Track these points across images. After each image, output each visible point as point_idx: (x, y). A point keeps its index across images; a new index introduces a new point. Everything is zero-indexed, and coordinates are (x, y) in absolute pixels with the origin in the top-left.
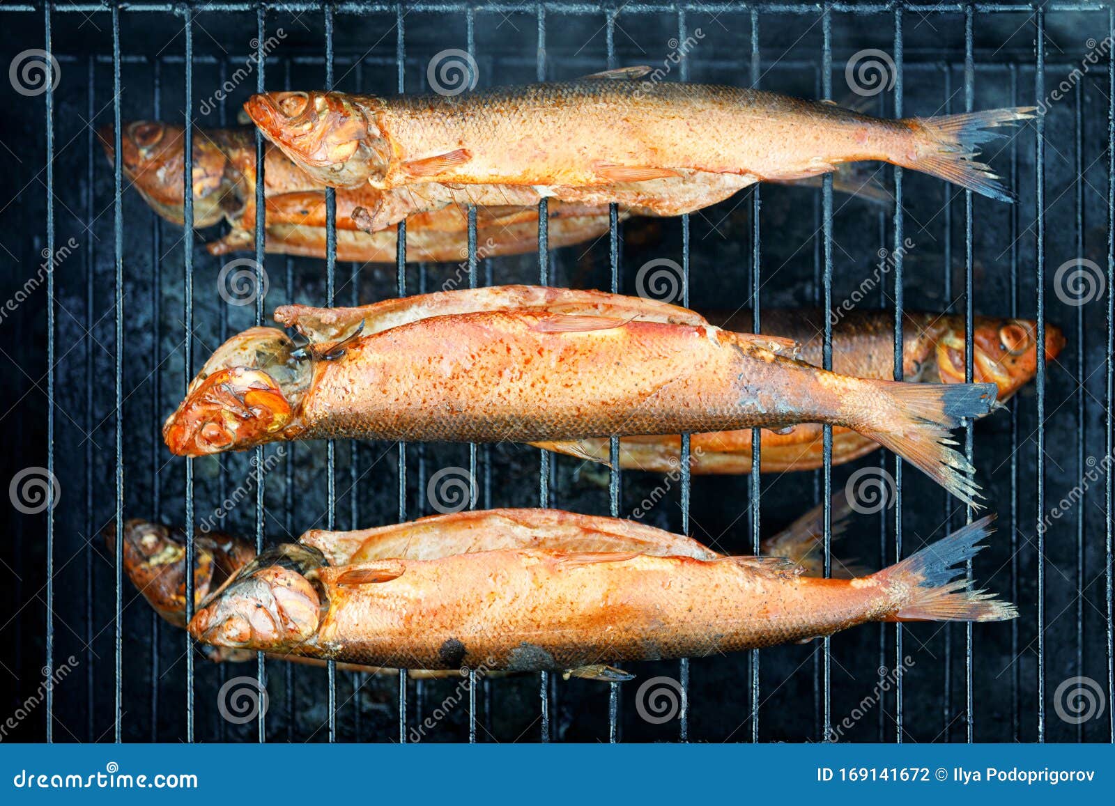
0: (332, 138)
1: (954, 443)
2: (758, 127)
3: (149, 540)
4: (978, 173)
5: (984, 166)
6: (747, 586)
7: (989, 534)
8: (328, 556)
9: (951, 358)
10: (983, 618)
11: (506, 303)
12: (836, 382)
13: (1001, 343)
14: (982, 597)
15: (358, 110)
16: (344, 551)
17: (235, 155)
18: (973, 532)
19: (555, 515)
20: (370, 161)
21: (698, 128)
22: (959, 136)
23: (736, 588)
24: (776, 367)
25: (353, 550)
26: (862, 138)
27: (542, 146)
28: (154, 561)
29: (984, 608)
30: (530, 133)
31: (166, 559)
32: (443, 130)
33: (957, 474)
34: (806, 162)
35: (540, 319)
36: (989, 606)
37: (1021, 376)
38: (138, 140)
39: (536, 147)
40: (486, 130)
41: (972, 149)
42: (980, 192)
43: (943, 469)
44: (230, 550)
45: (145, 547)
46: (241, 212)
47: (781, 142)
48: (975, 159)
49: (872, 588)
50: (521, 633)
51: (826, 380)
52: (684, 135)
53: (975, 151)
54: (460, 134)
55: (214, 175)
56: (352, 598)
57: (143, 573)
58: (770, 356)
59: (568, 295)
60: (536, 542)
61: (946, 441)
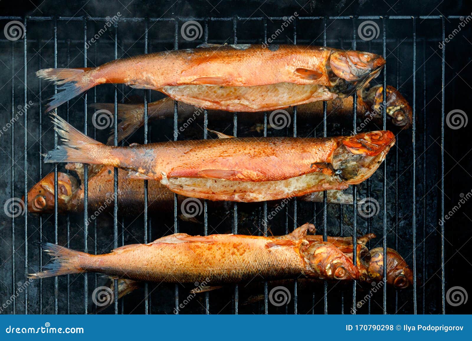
0: (325, 256)
1: (63, 140)
2: (145, 263)
3: (400, 118)
4: (53, 251)
5: (50, 254)
6: (149, 75)
7: (48, 104)
8: (326, 90)
9: (66, 191)
10: (50, 70)
11: (251, 194)
12: (112, 161)
13: (45, 199)
14: (51, 78)
15: (313, 269)
16: (319, 93)
17: (364, 271)
18: (54, 105)
19: (231, 108)
20: (308, 254)
21: (170, 261)
22: (60, 266)
23: (154, 73)
24: (137, 165)
25: (316, 94)
26: (101, 262)
27: (236, 250)
28: (399, 108)
29: (50, 74)
30: (241, 256)
31: (393, 108)
32: (278, 258)
33: (61, 127)
34: (124, 252)
35: (237, 177)
36: (48, 75)
37: (37, 186)
38: (405, 279)
39: (238, 250)
40: (259, 258)
41: (55, 261)
42: (52, 244)
43: (68, 130)
44: (367, 112)
45: (402, 115)
46: (362, 251)
47: (135, 257)
48: (54, 257)
49: (97, 78)
50: (245, 53)
51: (116, 161)
52: (176, 257)
53: (54, 260)
54: (270, 256)
55: (373, 262)
56: (316, 67)
57: (403, 103)
58: (141, 170)
59: (225, 197)
60: (239, 98)
61: (66, 140)
